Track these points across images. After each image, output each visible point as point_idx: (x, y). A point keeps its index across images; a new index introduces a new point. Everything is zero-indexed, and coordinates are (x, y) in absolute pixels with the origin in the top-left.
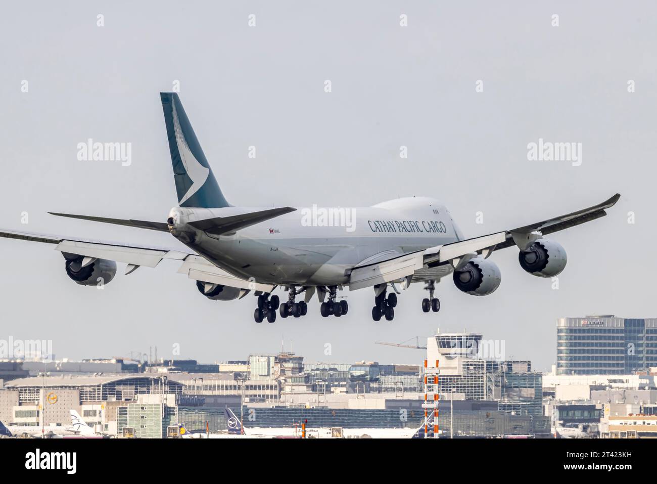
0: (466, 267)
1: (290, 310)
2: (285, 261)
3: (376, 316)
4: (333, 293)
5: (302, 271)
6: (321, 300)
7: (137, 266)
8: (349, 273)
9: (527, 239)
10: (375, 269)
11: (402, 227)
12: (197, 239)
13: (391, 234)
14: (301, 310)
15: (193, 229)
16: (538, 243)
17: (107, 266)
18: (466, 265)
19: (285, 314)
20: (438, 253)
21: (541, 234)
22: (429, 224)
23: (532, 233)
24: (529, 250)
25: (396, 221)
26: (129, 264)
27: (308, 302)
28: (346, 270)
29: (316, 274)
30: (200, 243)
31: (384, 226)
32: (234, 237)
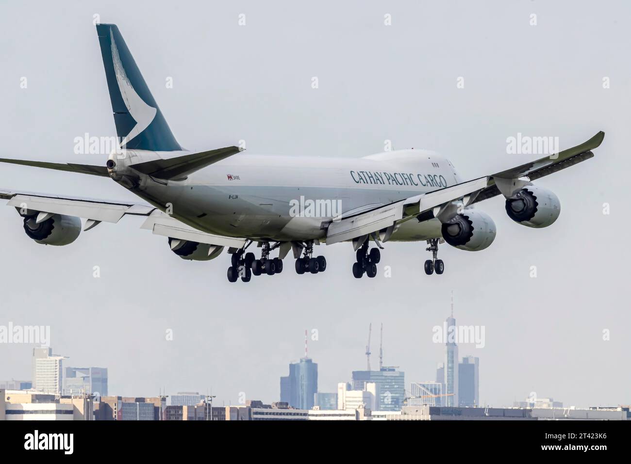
0: (455, 219)
1: (263, 267)
2: (248, 210)
3: (358, 273)
4: (309, 249)
5: (269, 222)
6: (297, 255)
7: (97, 222)
8: (326, 226)
9: (513, 185)
10: (353, 222)
11: (393, 179)
12: (142, 183)
13: (379, 187)
14: (275, 267)
15: (137, 172)
16: (526, 190)
17: (69, 223)
18: (454, 217)
19: (258, 272)
20: (419, 203)
21: (529, 180)
22: (426, 177)
23: (519, 179)
24: (515, 197)
25: (385, 173)
26: (89, 220)
27: (283, 258)
28: (323, 223)
29: (287, 226)
30: (146, 189)
31: (369, 177)
32: (185, 183)
